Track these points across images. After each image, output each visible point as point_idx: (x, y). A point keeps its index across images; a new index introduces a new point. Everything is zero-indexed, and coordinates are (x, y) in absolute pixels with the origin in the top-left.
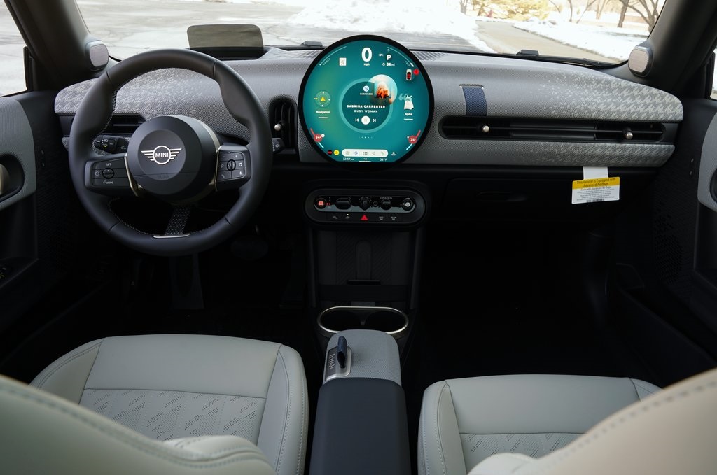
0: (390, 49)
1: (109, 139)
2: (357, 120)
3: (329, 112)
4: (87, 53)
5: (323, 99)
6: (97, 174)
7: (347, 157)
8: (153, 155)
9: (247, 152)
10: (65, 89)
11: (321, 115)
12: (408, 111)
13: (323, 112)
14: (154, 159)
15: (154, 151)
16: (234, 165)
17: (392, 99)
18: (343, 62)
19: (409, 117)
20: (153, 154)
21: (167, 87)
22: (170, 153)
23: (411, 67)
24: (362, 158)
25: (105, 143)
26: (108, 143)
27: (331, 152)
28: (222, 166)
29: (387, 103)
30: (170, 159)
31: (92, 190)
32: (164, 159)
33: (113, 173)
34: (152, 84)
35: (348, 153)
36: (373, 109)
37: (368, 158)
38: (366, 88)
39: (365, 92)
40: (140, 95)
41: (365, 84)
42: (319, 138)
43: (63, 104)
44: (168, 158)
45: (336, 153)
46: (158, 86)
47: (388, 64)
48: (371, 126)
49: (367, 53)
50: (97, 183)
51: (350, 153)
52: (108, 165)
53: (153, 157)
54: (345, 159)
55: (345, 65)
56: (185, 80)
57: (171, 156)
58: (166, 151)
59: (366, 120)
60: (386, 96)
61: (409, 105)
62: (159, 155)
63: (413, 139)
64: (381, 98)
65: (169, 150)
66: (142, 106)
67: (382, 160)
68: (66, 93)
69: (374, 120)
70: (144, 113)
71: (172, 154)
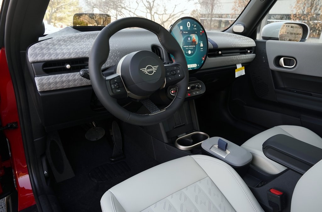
0: (195, 22)
2: (187, 52)
6: (113, 86)
12: (202, 47)
14: (147, 73)
16: (175, 72)
17: (197, 43)
18: (181, 28)
19: (202, 50)
20: (146, 70)
23: (201, 30)
24: (189, 68)
28: (168, 74)
29: (195, 45)
30: (154, 71)
33: (119, 85)
36: (191, 47)
37: (191, 68)
38: (189, 39)
39: (189, 40)
41: (189, 37)
47: (195, 29)
48: (191, 54)
49: (189, 24)
50: (114, 92)
52: (116, 80)
53: (146, 71)
58: (151, 68)
59: (190, 52)
60: (195, 42)
61: (202, 45)
63: (203, 59)
64: (193, 43)
65: (153, 67)
67: (195, 68)
69: (192, 52)
71: (154, 69)
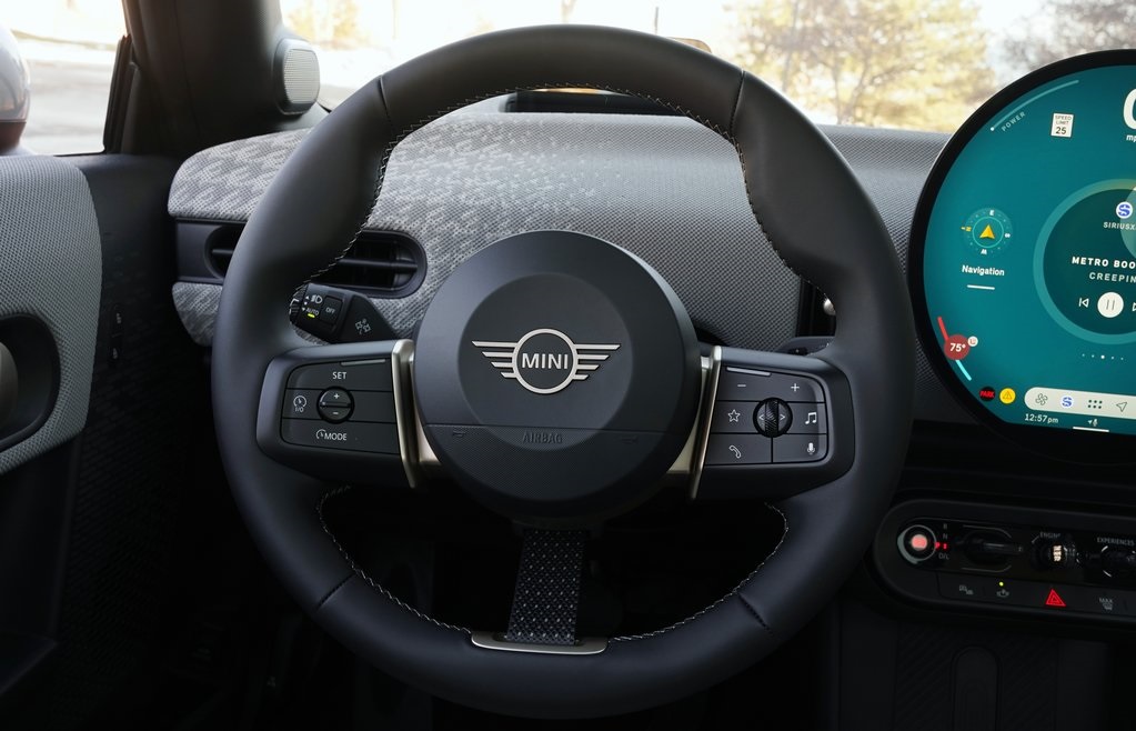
1: (327, 297)
2: (1085, 303)
3: (1002, 272)
4: (278, 65)
5: (987, 233)
6: (299, 403)
7: (1037, 413)
8: (512, 358)
11: (976, 279)
13: (982, 272)
14: (516, 374)
15: (517, 346)
16: (783, 417)
18: (1062, 125)
20: (514, 355)
21: (488, 168)
22: (576, 357)
24: (1083, 419)
25: (312, 305)
26: (321, 308)
27: (991, 392)
28: (734, 416)
30: (572, 376)
32: (552, 376)
33: (352, 406)
34: (445, 157)
35: (1042, 399)
37: (1103, 421)
38: (1124, 210)
39: (1118, 220)
40: (412, 183)
41: (1123, 195)
42: (959, 347)
43: (195, 189)
44: (566, 373)
45: (1007, 396)
46: (461, 164)
48: (1123, 324)
50: (295, 438)
51: (1046, 401)
52: (337, 376)
53: (514, 365)
54: (1029, 419)
55: (1068, 134)
56: (536, 153)
57: (576, 366)
58: (560, 348)
59: (1110, 306)
62: (535, 361)
65: (574, 347)
66: (420, 210)
68: (205, 163)
70: (424, 232)
71: (580, 362)
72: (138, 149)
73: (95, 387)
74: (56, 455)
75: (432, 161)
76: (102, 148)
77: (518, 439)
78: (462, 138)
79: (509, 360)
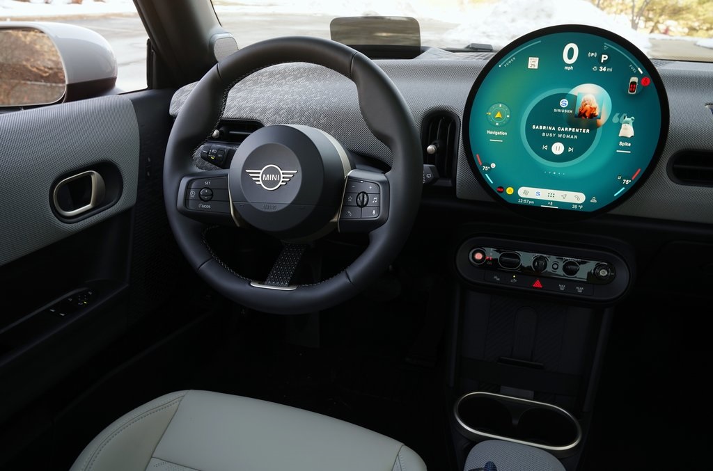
0: (607, 45)
1: (219, 150)
2: (546, 147)
3: (506, 134)
4: (211, 46)
5: (498, 115)
6: (192, 194)
7: (524, 199)
8: (259, 176)
9: (386, 184)
10: (183, 88)
11: (494, 137)
12: (624, 139)
13: (496, 133)
14: (261, 183)
15: (261, 171)
17: (602, 121)
18: (533, 63)
19: (625, 148)
20: (260, 175)
21: (297, 90)
22: (282, 176)
23: (637, 74)
24: (546, 202)
25: (212, 154)
26: (216, 155)
27: (502, 189)
28: (350, 199)
29: (593, 126)
30: (281, 183)
31: (185, 213)
32: (274, 183)
33: (212, 195)
34: (280, 85)
35: (526, 192)
36: (571, 133)
37: (555, 203)
38: (564, 103)
39: (561, 108)
40: (263, 98)
41: (563, 96)
42: (487, 168)
43: (179, 104)
44: (278, 182)
45: (510, 191)
46: (286, 88)
47: (603, 69)
48: (564, 157)
49: (571, 51)
50: (191, 207)
51: (529, 193)
52: (207, 183)
53: (260, 179)
54: (520, 201)
55: (536, 67)
56: (319, 81)
57: (282, 179)
58: (277, 173)
59: (558, 149)
60: (593, 116)
61: (628, 130)
62: (267, 177)
63: (627, 182)
64: (586, 118)
65: (281, 172)
66: (264, 111)
67: (575, 207)
68: (183, 92)
69: (570, 150)
70: (265, 120)
72: (159, 87)
73: (139, 188)
74: (124, 214)
75: (274, 88)
76: (146, 87)
77: (260, 208)
78: (290, 75)
79: (258, 177)
